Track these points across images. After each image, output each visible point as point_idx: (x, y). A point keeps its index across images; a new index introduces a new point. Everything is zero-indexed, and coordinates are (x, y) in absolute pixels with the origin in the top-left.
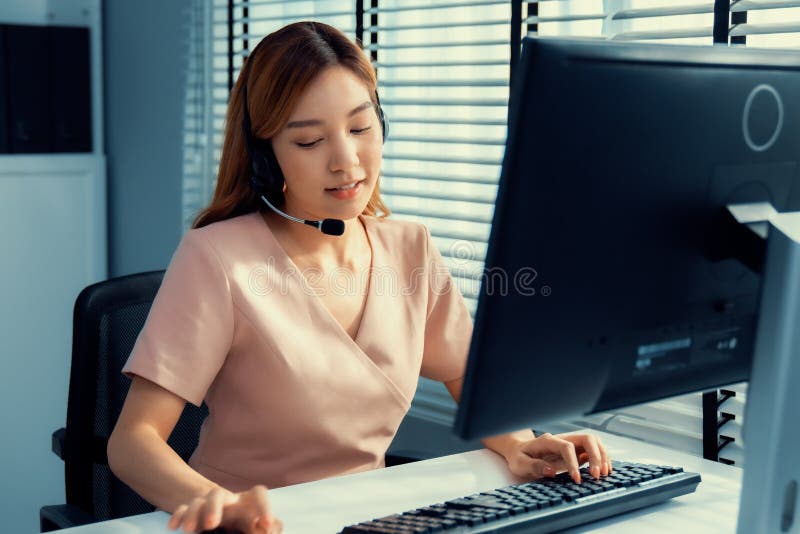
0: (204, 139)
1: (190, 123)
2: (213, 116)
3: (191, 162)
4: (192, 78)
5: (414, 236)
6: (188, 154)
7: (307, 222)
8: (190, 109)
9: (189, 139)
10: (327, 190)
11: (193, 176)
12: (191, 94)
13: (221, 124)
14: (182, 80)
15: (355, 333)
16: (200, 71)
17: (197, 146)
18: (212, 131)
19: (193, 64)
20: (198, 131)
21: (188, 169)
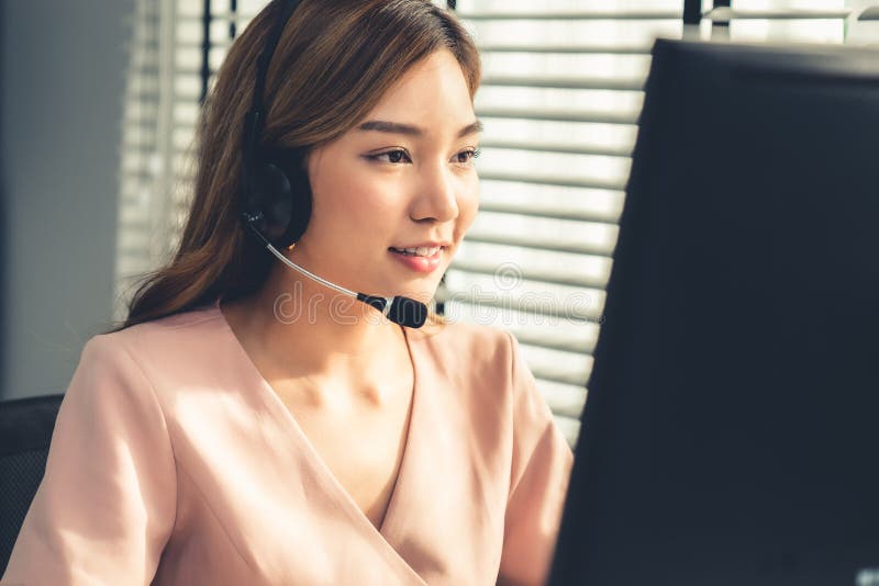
0: (156, 164)
1: (134, 135)
2: (174, 125)
3: (133, 201)
4: (140, 57)
5: (490, 352)
6: (130, 188)
7: (361, 297)
8: (135, 111)
9: (132, 161)
10: (392, 250)
11: (139, 227)
12: (137, 84)
13: (187, 138)
14: (124, 60)
15: (381, 516)
16: (154, 45)
17: (144, 176)
18: (171, 151)
19: (142, 32)
20: (148, 149)
21: (128, 214)
